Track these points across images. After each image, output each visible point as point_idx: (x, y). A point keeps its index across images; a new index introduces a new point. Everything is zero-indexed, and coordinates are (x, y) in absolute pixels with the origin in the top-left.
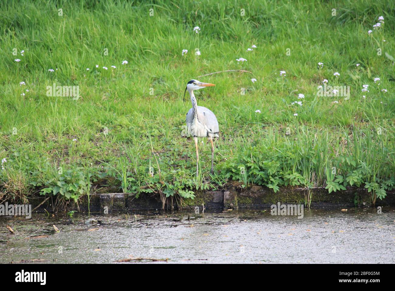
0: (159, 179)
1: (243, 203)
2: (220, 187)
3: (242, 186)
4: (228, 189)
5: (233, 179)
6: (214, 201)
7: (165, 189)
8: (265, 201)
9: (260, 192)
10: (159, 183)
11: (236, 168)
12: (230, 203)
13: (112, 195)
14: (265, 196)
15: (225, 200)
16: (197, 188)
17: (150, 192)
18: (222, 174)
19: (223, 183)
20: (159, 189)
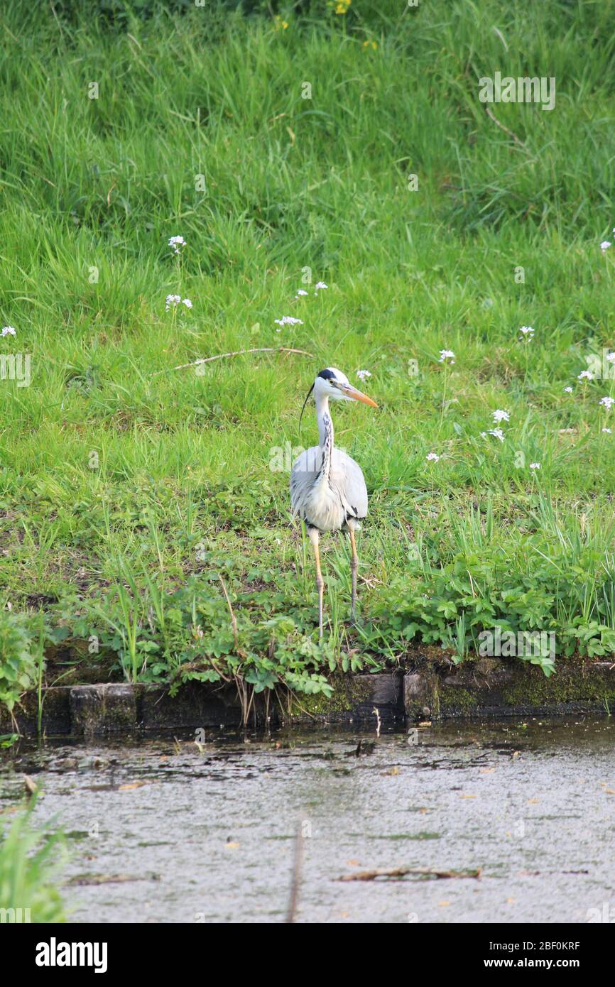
0: (233, 644)
1: (454, 706)
2: (390, 664)
3: (453, 658)
4: (414, 668)
5: (423, 640)
6: (375, 701)
7: (251, 671)
8: (511, 699)
9: (497, 675)
10: (232, 653)
11: (431, 611)
12: (422, 705)
13: (102, 688)
14: (511, 684)
15: (407, 698)
16: (332, 667)
17: (212, 681)
18: (391, 627)
19: (396, 653)
20: (234, 671)
